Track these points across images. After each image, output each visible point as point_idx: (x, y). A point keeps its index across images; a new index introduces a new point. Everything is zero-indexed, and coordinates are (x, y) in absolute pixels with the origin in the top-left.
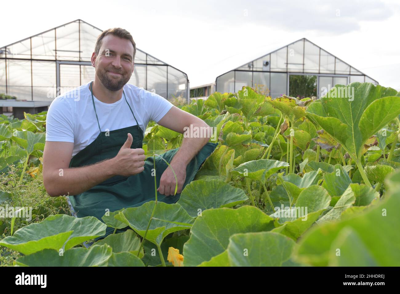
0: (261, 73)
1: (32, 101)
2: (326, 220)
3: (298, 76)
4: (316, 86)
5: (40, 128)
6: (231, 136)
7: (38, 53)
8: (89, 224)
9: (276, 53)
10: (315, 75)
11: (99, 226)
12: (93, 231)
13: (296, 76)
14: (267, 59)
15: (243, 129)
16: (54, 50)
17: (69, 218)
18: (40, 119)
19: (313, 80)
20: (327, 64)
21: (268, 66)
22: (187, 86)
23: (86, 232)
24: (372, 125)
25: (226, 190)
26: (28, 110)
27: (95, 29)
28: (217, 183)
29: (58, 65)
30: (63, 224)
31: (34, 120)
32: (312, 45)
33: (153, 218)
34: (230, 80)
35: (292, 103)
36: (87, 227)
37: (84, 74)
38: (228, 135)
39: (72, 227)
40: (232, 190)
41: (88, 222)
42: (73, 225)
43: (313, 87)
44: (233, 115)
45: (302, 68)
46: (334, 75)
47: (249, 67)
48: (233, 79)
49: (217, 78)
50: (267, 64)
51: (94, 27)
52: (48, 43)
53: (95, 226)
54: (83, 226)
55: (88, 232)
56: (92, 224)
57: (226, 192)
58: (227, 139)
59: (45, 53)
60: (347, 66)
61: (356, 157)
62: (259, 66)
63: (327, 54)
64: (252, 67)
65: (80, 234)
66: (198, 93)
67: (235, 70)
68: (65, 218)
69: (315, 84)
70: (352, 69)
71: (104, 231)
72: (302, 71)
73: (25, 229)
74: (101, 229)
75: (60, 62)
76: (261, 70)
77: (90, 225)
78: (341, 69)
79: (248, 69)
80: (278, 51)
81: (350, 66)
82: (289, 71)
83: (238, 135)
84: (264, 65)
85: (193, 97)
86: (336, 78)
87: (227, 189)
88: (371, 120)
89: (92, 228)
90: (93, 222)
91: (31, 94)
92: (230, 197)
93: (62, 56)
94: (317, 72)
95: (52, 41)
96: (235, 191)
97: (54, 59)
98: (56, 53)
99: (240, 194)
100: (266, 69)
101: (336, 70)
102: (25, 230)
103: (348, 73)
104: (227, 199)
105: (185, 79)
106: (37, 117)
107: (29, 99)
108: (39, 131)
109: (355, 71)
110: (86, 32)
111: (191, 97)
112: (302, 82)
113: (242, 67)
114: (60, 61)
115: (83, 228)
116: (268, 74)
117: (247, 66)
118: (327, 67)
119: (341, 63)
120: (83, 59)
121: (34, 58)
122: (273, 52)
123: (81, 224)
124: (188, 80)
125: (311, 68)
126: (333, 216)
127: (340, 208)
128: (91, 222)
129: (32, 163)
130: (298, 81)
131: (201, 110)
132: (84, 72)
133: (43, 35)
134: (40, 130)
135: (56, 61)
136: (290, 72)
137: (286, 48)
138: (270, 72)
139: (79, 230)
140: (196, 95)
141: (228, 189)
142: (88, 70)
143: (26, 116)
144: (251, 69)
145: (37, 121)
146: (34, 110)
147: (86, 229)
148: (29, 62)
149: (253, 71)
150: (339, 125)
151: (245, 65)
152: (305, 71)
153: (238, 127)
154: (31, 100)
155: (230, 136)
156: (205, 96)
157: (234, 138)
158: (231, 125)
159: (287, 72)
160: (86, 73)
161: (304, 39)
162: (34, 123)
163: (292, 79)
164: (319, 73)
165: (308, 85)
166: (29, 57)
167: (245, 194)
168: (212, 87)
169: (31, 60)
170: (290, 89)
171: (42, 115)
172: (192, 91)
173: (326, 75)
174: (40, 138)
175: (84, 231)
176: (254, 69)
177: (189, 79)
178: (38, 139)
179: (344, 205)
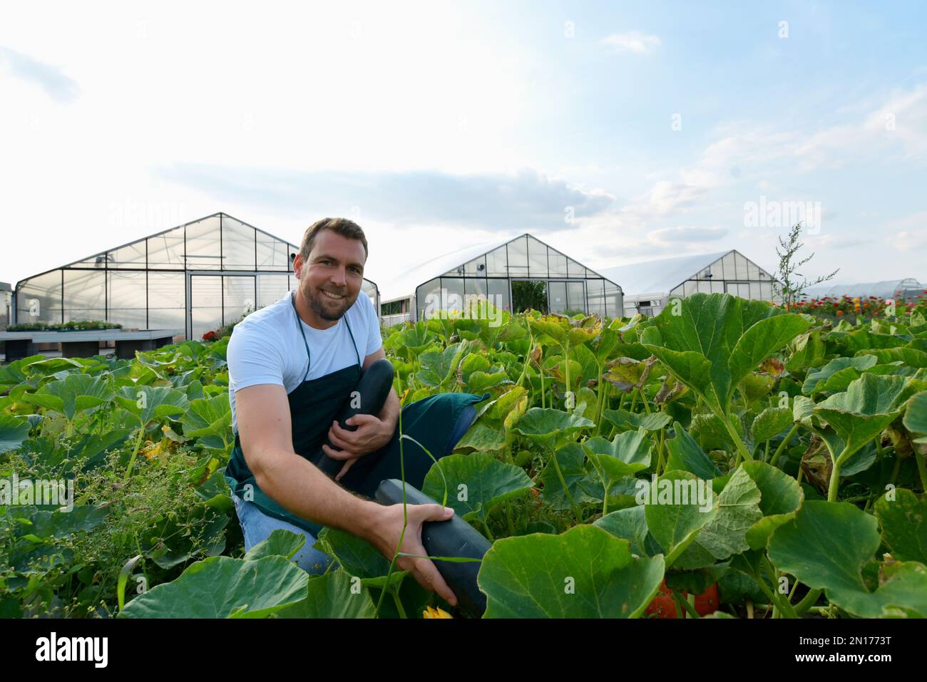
0: (475, 280)
1: (148, 330)
2: (708, 531)
3: (522, 282)
4: (546, 294)
5: (161, 375)
6: (477, 376)
7: (157, 260)
8: (271, 572)
9: (492, 253)
10: (542, 280)
11: (294, 575)
12: (281, 588)
13: (519, 282)
14: (482, 261)
15: (489, 363)
16: (182, 256)
17: (233, 562)
18: (162, 359)
19: (540, 287)
20: (558, 266)
21: (484, 270)
22: (377, 300)
23: (267, 591)
24: (751, 360)
25: (494, 470)
26: (141, 345)
27: (244, 225)
28: (480, 458)
29: (188, 277)
30: (219, 578)
31: (151, 362)
32: (537, 242)
33: (399, 553)
34: (435, 290)
35: (562, 323)
36: (269, 579)
37: (228, 289)
38: (472, 376)
39: (239, 581)
40: (505, 469)
41: (270, 568)
42: (240, 579)
43: (542, 296)
44: (471, 342)
45: (527, 272)
46: (567, 280)
47: (459, 272)
48: (439, 288)
49: (418, 287)
50: (482, 267)
51: (243, 223)
52: (173, 246)
53: (285, 576)
54: (260, 576)
55: (271, 591)
56: (278, 572)
57: (495, 473)
58: (469, 381)
59: (169, 259)
60: (582, 268)
61: (722, 411)
62: (472, 270)
63: (556, 253)
64: (462, 272)
65: (255, 596)
66: (392, 309)
67: (441, 277)
68: (223, 564)
69: (544, 292)
70: (587, 271)
71: (305, 587)
72: (527, 276)
73: (142, 600)
74: (297, 584)
75: (192, 273)
76: (475, 276)
77: (272, 574)
78: (575, 271)
79: (457, 275)
80: (495, 251)
81: (586, 268)
82: (510, 275)
83: (488, 375)
84: (478, 269)
85: (385, 314)
86: (570, 283)
87: (495, 468)
88: (749, 353)
89: (278, 581)
90: (280, 567)
91: (146, 319)
92: (502, 482)
93: (193, 264)
94: (546, 276)
95: (180, 243)
96: (510, 471)
97: (182, 267)
98: (185, 260)
99: (518, 476)
100: (482, 274)
101: (569, 273)
102: (142, 602)
103: (584, 277)
104: (499, 486)
105: (374, 291)
106: (156, 355)
107: (143, 326)
108: (160, 379)
109: (592, 273)
110: (231, 230)
111: (382, 315)
112: (527, 290)
113: (449, 272)
114: (192, 270)
115: (260, 582)
116: (485, 280)
117: (456, 271)
118: (558, 270)
119: (574, 263)
120: (227, 268)
121: (150, 267)
122: (489, 253)
123: (256, 574)
124: (378, 293)
125: (538, 271)
126: (718, 523)
127: (729, 507)
128: (275, 567)
129: (149, 433)
130: (523, 289)
131: (422, 338)
132: (228, 285)
133: (166, 235)
134: (162, 378)
135: (185, 270)
136: (512, 278)
137: (505, 247)
138: (487, 278)
139: (254, 587)
140: (389, 311)
141: (498, 468)
142: (234, 283)
143: (139, 356)
144: (462, 275)
145: (157, 364)
146: (151, 345)
147: (266, 584)
148: (144, 274)
149: (464, 278)
150: (701, 363)
151: (453, 270)
152: (531, 276)
153: (483, 361)
154: (145, 329)
155: (474, 377)
156: (402, 312)
157: (481, 379)
158: (472, 359)
159: (508, 278)
160: (230, 287)
161: (527, 235)
162: (153, 368)
163: (515, 286)
164: (549, 278)
165: (536, 294)
166: (144, 267)
167: (527, 476)
168: (411, 300)
169: (147, 270)
170: (513, 298)
171: (165, 351)
172: (383, 306)
173: (557, 280)
174: (165, 396)
175: (263, 588)
176: (466, 275)
177: (379, 290)
178: (160, 399)
179: (737, 503)
